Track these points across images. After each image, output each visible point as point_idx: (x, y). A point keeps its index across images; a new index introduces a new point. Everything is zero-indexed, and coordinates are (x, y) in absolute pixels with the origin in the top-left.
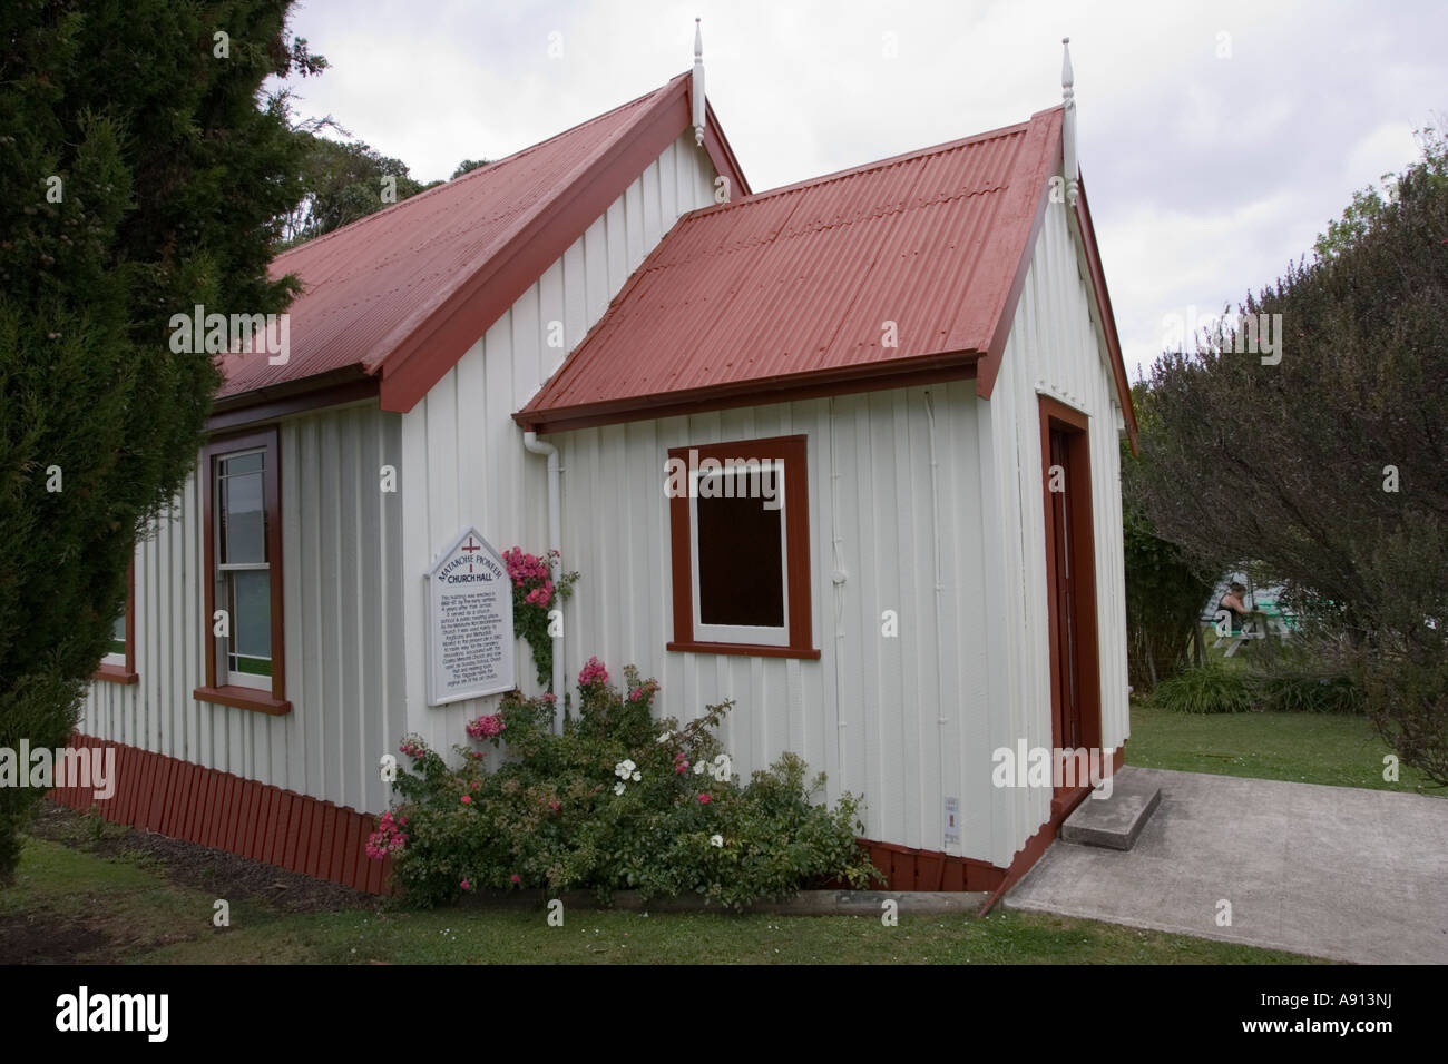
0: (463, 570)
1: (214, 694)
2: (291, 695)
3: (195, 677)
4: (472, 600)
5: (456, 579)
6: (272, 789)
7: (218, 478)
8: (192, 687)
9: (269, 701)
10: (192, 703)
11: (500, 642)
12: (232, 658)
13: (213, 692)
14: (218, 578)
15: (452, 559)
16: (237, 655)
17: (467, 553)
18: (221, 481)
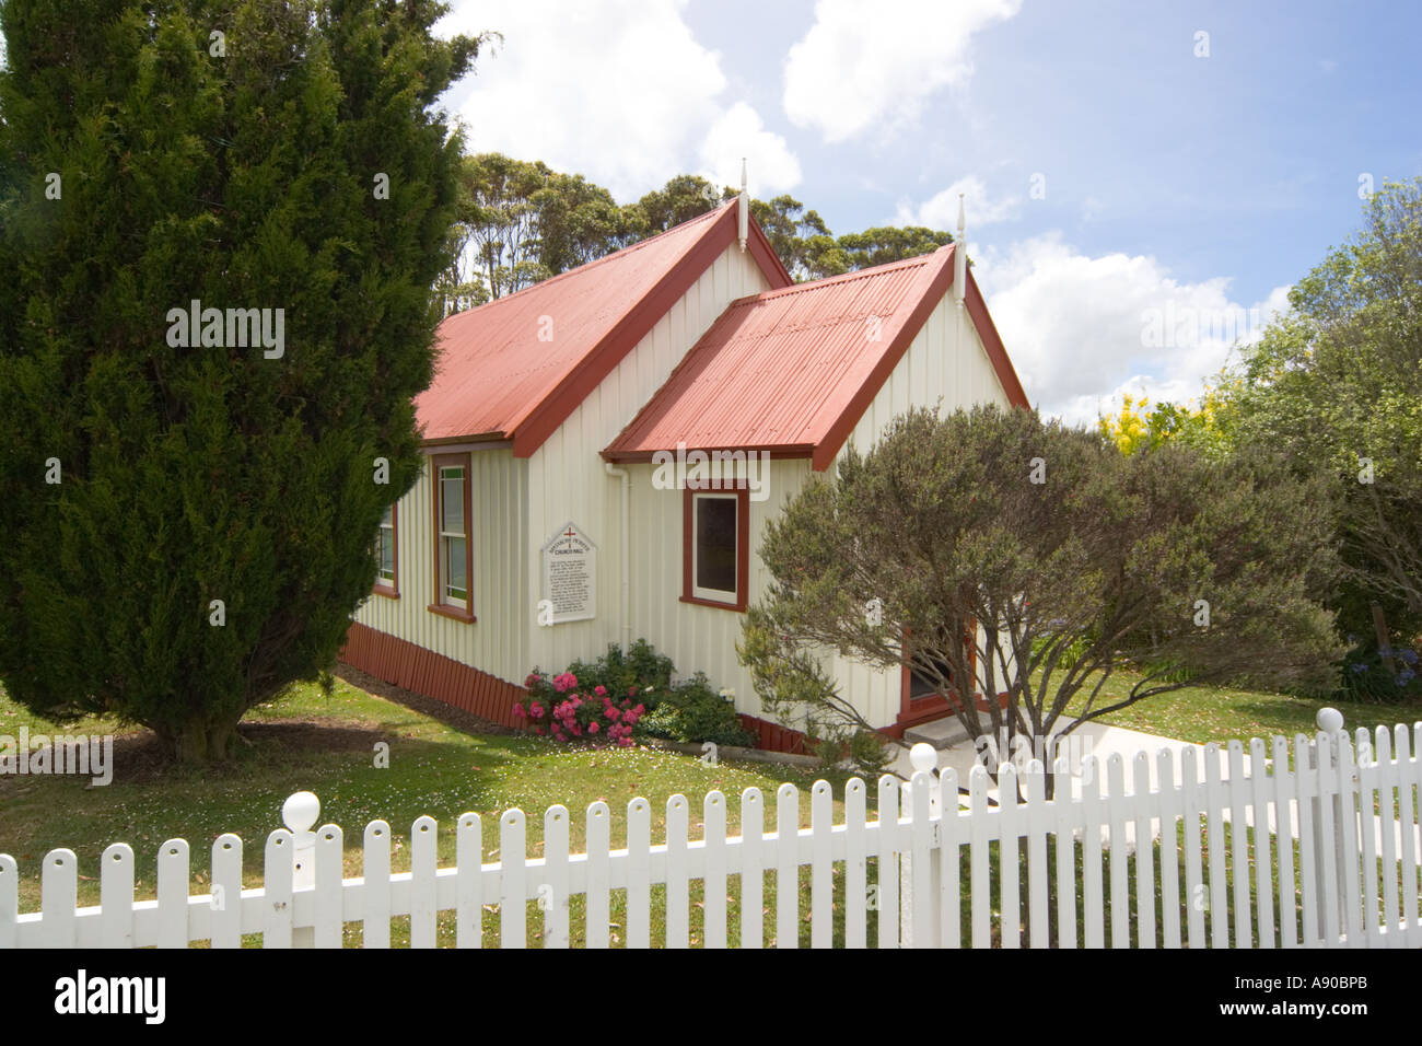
0: (565, 547)
1: (439, 608)
2: (477, 613)
3: (429, 599)
4: (572, 564)
5: (560, 552)
6: (466, 666)
7: (440, 480)
8: (427, 604)
9: (464, 615)
10: (427, 613)
11: (588, 590)
12: (448, 589)
13: (437, 607)
14: (441, 540)
15: (558, 541)
16: (451, 587)
17: (568, 537)
18: (443, 482)
